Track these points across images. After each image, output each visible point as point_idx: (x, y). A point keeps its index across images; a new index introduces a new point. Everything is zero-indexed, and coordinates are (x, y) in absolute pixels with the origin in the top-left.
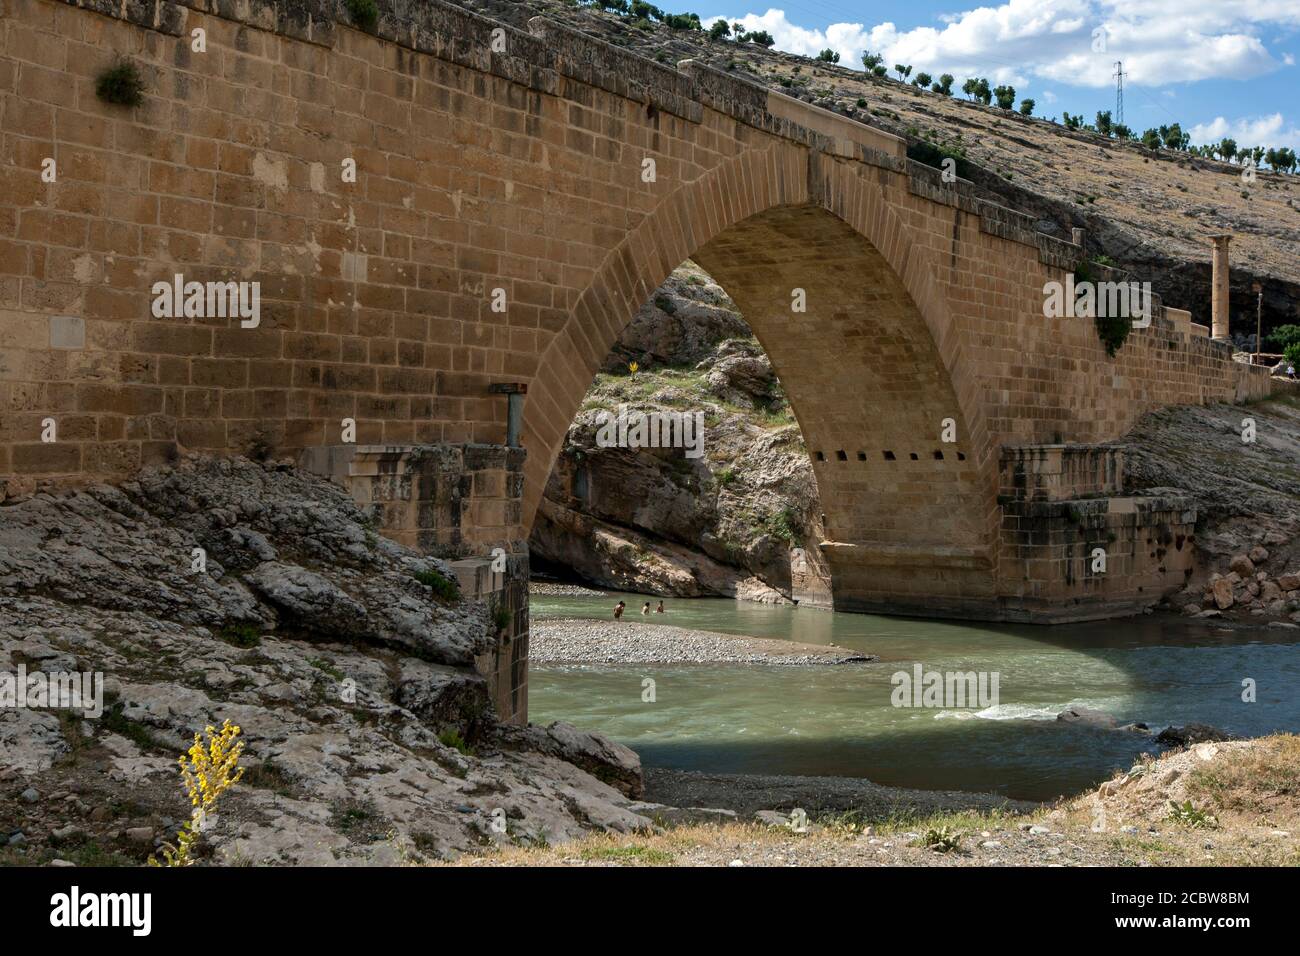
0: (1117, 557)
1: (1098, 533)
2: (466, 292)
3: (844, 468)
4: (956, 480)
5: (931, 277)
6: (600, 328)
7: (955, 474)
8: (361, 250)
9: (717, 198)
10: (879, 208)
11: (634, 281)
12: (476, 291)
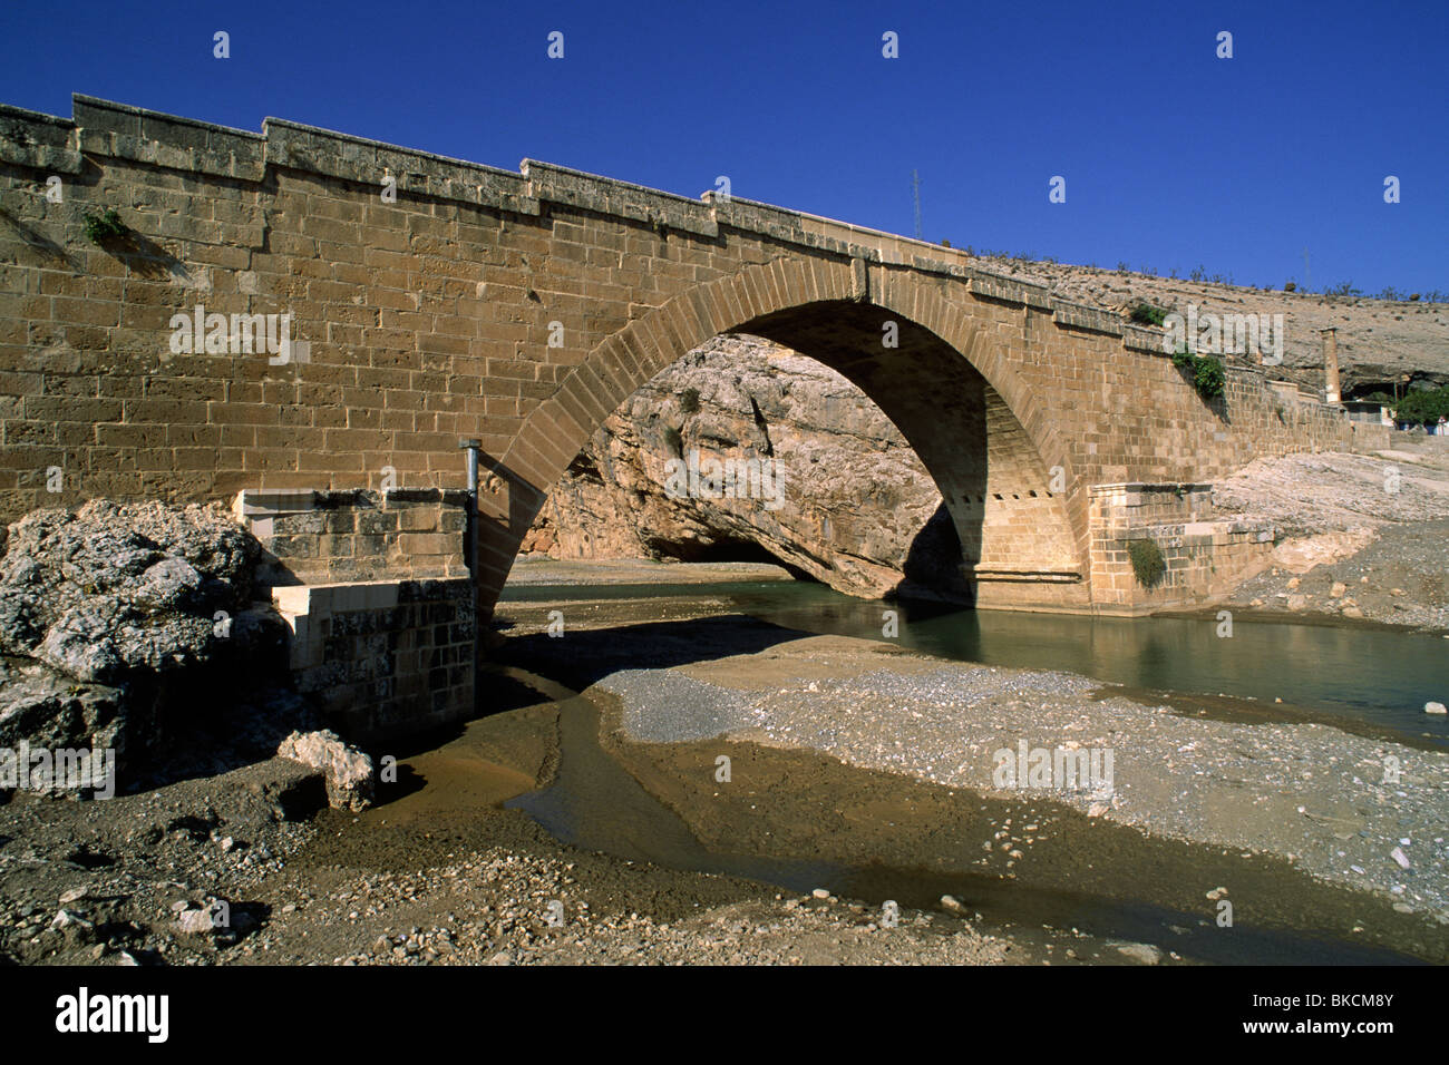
0: (1196, 571)
1: (1176, 551)
2: (430, 369)
3: (969, 508)
4: (1048, 513)
5: (1001, 357)
6: (598, 397)
7: (1047, 509)
8: (302, 338)
9: (742, 295)
10: (937, 303)
11: (640, 359)
12: (442, 368)
